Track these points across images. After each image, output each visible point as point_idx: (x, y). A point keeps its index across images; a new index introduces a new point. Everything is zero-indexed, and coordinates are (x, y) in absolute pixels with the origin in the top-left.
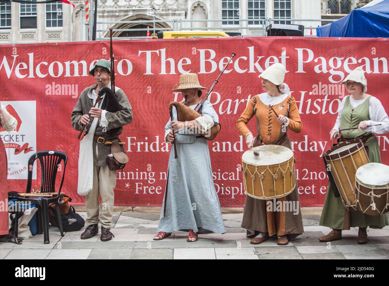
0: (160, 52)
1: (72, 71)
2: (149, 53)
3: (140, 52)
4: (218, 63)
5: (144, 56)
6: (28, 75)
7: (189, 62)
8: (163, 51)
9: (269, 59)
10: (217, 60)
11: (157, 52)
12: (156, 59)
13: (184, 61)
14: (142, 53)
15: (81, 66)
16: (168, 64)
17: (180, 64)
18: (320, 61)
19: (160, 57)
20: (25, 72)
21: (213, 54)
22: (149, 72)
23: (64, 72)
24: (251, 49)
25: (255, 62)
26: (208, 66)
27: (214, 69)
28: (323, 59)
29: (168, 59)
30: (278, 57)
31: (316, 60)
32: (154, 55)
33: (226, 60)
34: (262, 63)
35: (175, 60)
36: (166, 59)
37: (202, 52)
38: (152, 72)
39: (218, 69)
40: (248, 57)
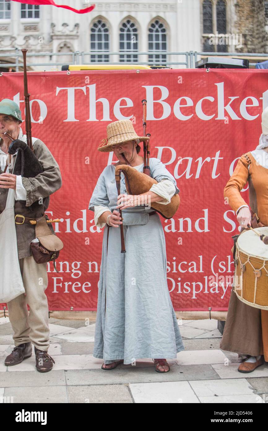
0: (88, 90)
2: (71, 91)
3: (58, 89)
4: (172, 105)
5: (64, 94)
7: (130, 103)
8: (93, 88)
9: (245, 100)
10: (171, 101)
11: (84, 89)
12: (82, 100)
13: (123, 103)
14: (60, 91)
16: (99, 106)
17: (117, 106)
19: (87, 97)
21: (165, 92)
22: (71, 117)
24: (220, 86)
25: (225, 105)
26: (158, 110)
27: (166, 114)
29: (101, 100)
32: (78, 94)
33: (183, 102)
34: (235, 107)
35: (110, 101)
36: (97, 98)
37: (149, 90)
38: (76, 117)
39: (172, 114)
40: (216, 97)
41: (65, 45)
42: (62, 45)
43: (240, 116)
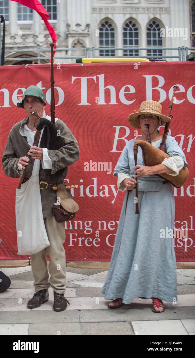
0: (98, 79)
2: (84, 80)
3: (73, 78)
4: (167, 91)
5: (78, 82)
7: (133, 90)
8: (102, 77)
10: (166, 88)
11: (95, 78)
12: (93, 87)
13: (127, 89)
14: (75, 80)
16: (107, 93)
17: (122, 92)
19: (98, 84)
21: (161, 81)
22: (84, 101)
26: (156, 95)
27: (163, 99)
29: (108, 87)
32: (90, 82)
35: (116, 88)
36: (105, 86)
37: (149, 79)
38: (88, 102)
39: (168, 98)
41: (78, 42)
42: (76, 42)
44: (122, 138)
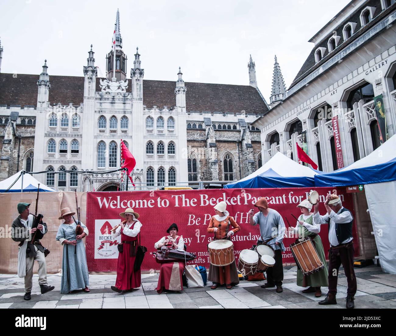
0: (182, 196)
1: (139, 205)
2: (177, 197)
3: (172, 196)
4: (209, 201)
5: (174, 197)
6: (117, 207)
7: (196, 200)
8: (184, 195)
9: (232, 198)
10: (209, 199)
11: (181, 196)
12: (180, 200)
13: (194, 200)
14: (173, 197)
15: (144, 203)
16: (186, 201)
17: (192, 201)
18: (254, 199)
19: (182, 199)
20: (115, 205)
21: (207, 197)
22: (177, 205)
23: (135, 206)
24: (224, 194)
25: (226, 200)
26: (205, 202)
27: (207, 204)
28: (255, 198)
29: (186, 199)
30: (236, 198)
31: (252, 199)
32: (179, 197)
33: (213, 200)
34: (229, 200)
35: (189, 200)
36: (185, 199)
37: (202, 196)
38: (178, 205)
39: (209, 204)
40: (223, 198)
41: (138, 177)
43: (231, 203)
44: (192, 219)
